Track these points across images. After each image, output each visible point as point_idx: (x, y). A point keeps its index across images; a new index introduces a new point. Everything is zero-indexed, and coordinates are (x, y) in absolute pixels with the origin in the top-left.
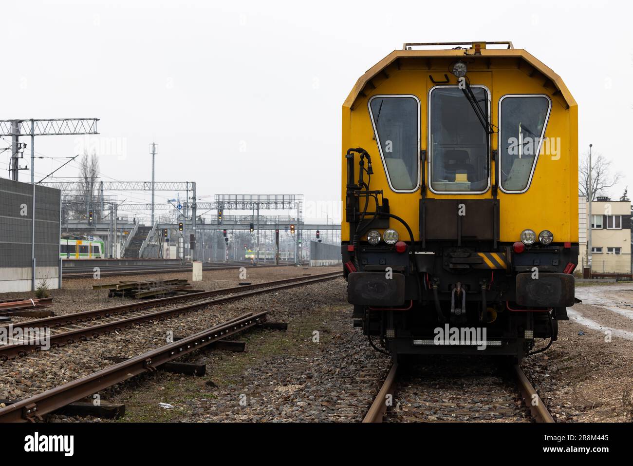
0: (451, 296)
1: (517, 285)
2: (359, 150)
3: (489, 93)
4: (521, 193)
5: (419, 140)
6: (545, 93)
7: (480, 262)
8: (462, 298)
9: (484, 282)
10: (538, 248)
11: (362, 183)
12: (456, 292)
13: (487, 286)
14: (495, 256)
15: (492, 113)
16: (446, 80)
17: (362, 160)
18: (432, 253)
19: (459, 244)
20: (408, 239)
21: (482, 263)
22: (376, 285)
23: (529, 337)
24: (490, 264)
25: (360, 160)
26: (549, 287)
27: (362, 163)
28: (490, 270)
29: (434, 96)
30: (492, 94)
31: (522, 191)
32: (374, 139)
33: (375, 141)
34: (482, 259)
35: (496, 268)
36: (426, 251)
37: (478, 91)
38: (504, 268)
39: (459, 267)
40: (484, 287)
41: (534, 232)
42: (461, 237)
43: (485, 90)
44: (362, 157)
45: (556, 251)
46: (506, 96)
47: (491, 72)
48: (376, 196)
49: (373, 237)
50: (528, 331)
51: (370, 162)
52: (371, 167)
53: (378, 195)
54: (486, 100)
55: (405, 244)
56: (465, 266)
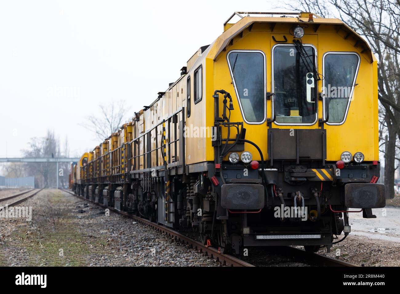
0: (294, 201)
1: (346, 192)
2: (222, 92)
3: (316, 50)
4: (339, 125)
5: (265, 85)
6: (355, 51)
7: (314, 176)
8: (302, 202)
9: (316, 191)
10: (352, 166)
11: (225, 118)
12: (297, 198)
13: (318, 194)
14: (324, 171)
15: (318, 65)
16: (284, 40)
18: (275, 170)
19: (298, 162)
20: (260, 159)
21: (315, 177)
22: (243, 194)
24: (321, 178)
25: (224, 99)
26: (369, 194)
27: (225, 102)
28: (321, 182)
29: (276, 52)
30: (318, 51)
31: (341, 124)
32: (232, 83)
33: (232, 85)
34: (315, 173)
35: (325, 180)
36: (271, 168)
37: (308, 49)
38: (331, 180)
39: (299, 179)
40: (316, 194)
41: (350, 154)
42: (300, 157)
43: (313, 48)
44: (225, 97)
46: (328, 53)
47: (318, 35)
48: (238, 126)
49: (233, 158)
50: (346, 227)
51: (231, 101)
52: (232, 105)
53: (239, 126)
54: (314, 55)
55: (258, 163)
56: (303, 179)
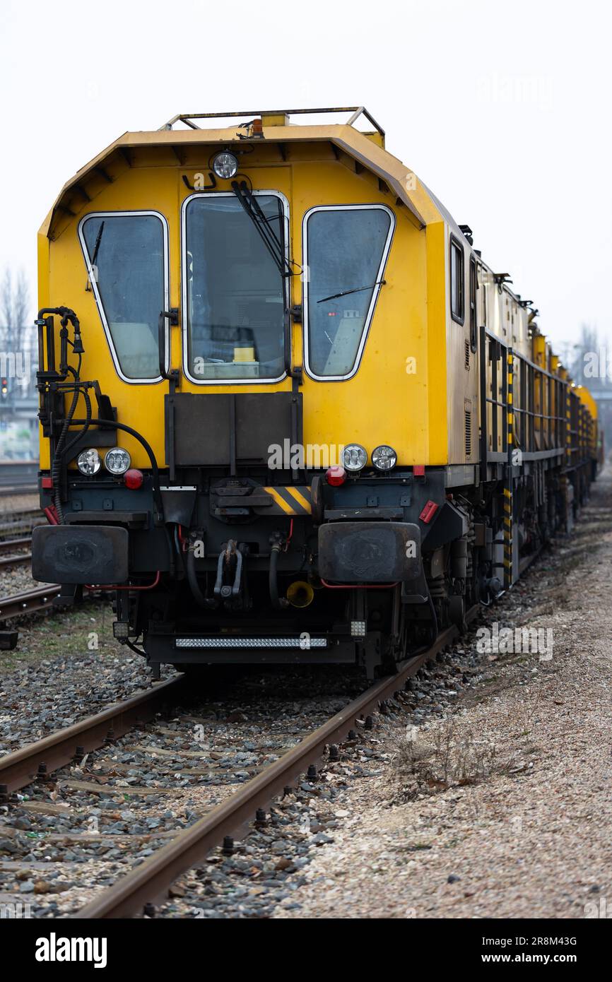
0: (217, 563)
2: (60, 311)
3: (286, 204)
4: (343, 381)
5: (166, 291)
6: (386, 202)
7: (268, 504)
8: (236, 566)
9: (277, 539)
10: (374, 477)
11: (66, 369)
12: (225, 557)
13: (283, 546)
14: (293, 491)
15: (292, 239)
16: (211, 184)
17: (64, 328)
18: (192, 488)
19: (233, 472)
20: (147, 464)
21: (271, 506)
22: (77, 549)
23: (359, 632)
24: (287, 508)
25: (62, 328)
26: (374, 547)
27: (64, 334)
28: (285, 518)
29: (192, 212)
30: (291, 207)
31: (346, 377)
32: (88, 290)
33: (91, 294)
34: (271, 498)
35: (296, 514)
36: (181, 485)
37: (268, 201)
38: (305, 511)
39: (230, 512)
40: (276, 547)
41: (363, 448)
42: (236, 460)
43: (279, 199)
44: (64, 323)
45: (404, 481)
46: (315, 210)
47: (290, 166)
48: (86, 390)
50: (356, 623)
51: (77, 331)
52: (80, 341)
53: (89, 389)
54: (281, 217)
55: (140, 474)
56: (241, 512)
